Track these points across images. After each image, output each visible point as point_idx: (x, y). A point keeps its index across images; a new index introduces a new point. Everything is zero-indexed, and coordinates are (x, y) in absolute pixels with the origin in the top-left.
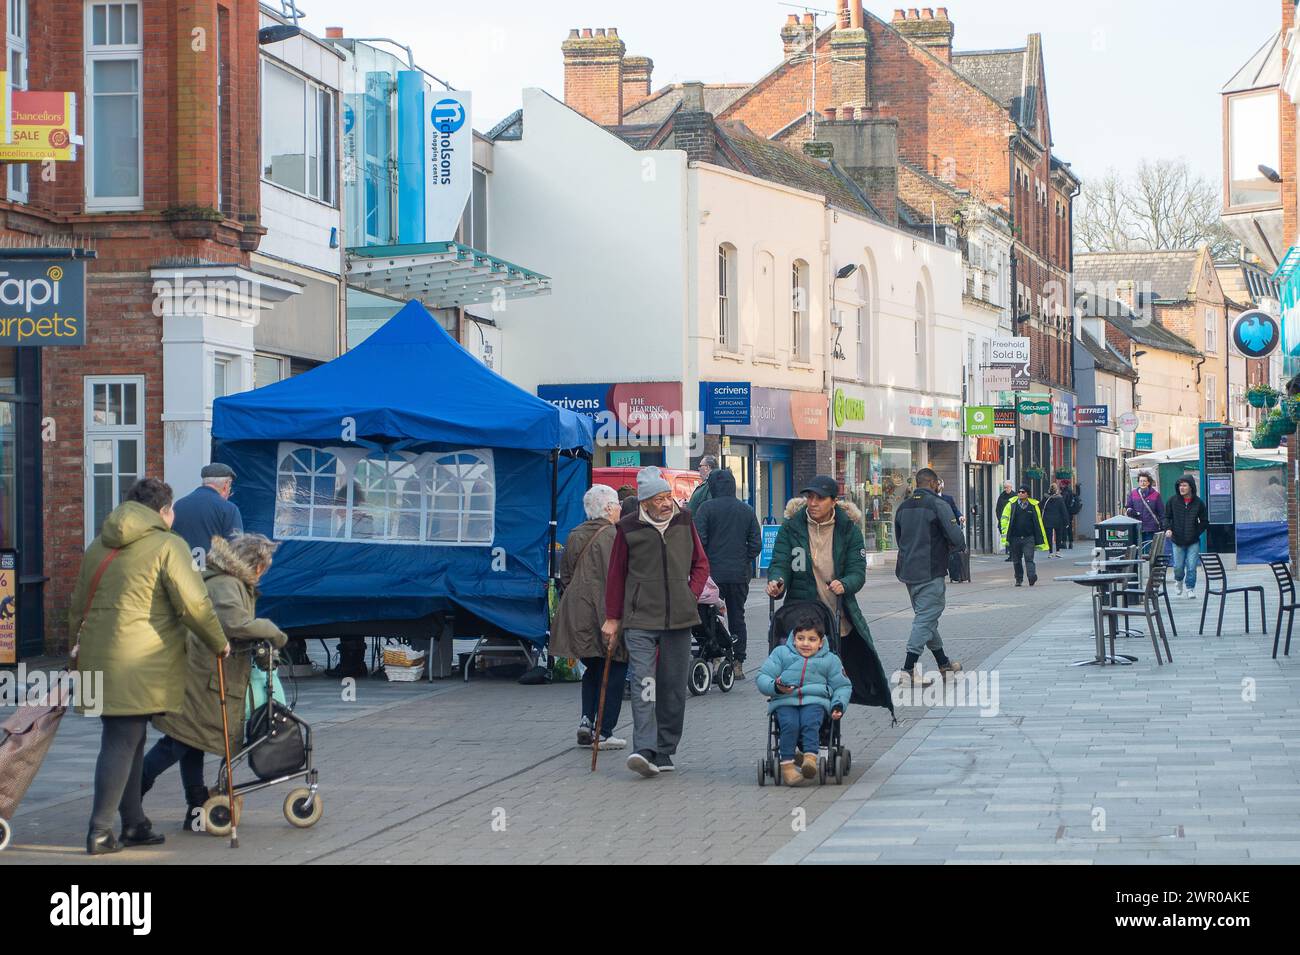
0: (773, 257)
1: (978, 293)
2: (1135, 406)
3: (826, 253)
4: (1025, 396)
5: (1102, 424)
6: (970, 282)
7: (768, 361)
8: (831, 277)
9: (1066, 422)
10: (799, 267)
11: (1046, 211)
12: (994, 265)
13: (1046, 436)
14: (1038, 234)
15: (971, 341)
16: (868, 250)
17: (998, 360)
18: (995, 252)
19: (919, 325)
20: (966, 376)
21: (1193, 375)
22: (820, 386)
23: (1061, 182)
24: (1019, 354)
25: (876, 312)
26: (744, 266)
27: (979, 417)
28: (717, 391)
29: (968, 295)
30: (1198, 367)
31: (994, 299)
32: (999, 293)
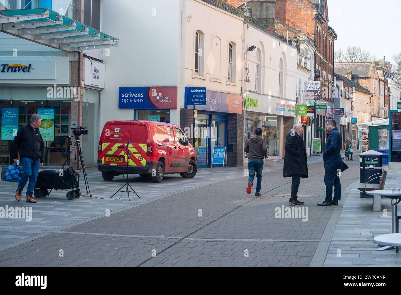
0: (221, 40)
1: (303, 64)
2: (352, 109)
3: (244, 41)
4: (318, 103)
5: (342, 114)
6: (300, 61)
7: (217, 81)
8: (245, 50)
9: (331, 113)
10: (232, 45)
11: (326, 43)
12: (309, 56)
13: (324, 117)
14: (323, 50)
15: (300, 81)
16: (261, 42)
17: (309, 89)
18: (309, 53)
19: (281, 74)
20: (298, 94)
21: (369, 100)
22: (240, 92)
23: (331, 34)
24: (317, 87)
25: (264, 67)
26: (207, 40)
27: (302, 108)
28: (192, 91)
29: (299, 65)
30: (371, 98)
31: (308, 67)
32: (310, 65)
